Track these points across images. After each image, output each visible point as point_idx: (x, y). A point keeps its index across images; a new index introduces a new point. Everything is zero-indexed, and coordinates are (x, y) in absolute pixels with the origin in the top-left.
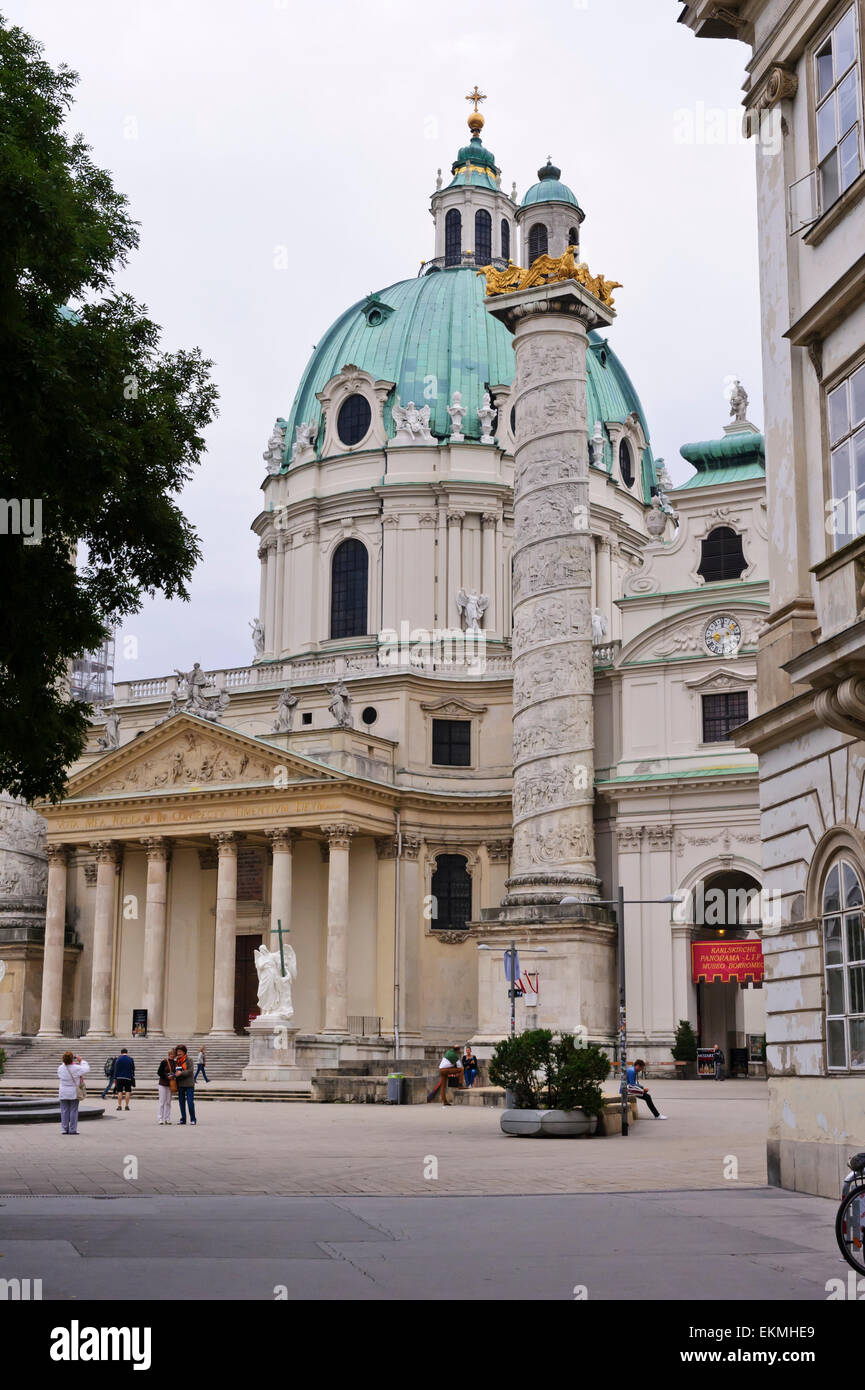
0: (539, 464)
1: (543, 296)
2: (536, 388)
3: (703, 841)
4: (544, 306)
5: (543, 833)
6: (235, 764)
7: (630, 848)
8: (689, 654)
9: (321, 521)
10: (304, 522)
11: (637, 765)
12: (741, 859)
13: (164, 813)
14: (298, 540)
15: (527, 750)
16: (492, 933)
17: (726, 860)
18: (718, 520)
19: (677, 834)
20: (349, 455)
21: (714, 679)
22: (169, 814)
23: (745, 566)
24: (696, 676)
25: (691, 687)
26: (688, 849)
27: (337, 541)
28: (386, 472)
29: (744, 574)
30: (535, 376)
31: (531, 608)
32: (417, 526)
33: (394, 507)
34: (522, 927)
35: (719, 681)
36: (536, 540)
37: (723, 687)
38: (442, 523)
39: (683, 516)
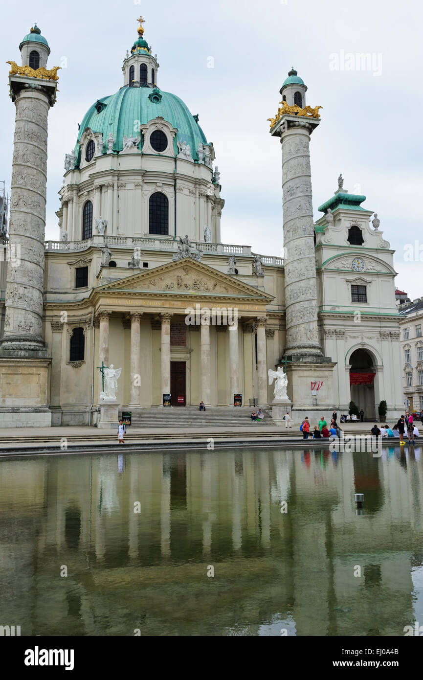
0: (305, 186)
1: (308, 121)
2: (302, 156)
3: (354, 337)
4: (307, 125)
5: (311, 328)
6: (210, 284)
7: (329, 337)
8: (347, 269)
9: (145, 181)
10: (134, 179)
11: (331, 307)
12: (368, 345)
13: (172, 302)
14: (128, 186)
15: (304, 296)
16: (299, 366)
17: (363, 345)
18: (355, 223)
19: (345, 334)
20: (156, 155)
21: (357, 280)
22: (176, 303)
23: (364, 242)
24: (351, 277)
25: (347, 281)
26: (349, 340)
27: (153, 191)
28: (176, 168)
29: (363, 244)
30: (301, 151)
31: (303, 241)
32: (188, 194)
33: (181, 184)
34: (312, 364)
35: (358, 281)
36: (306, 215)
37: (359, 283)
38: (197, 195)
39: (343, 219)
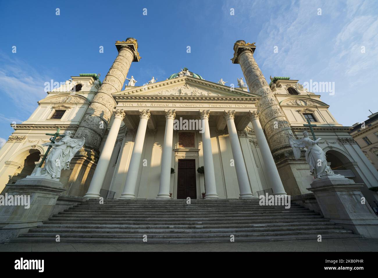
1: (250, 47)
2: (251, 58)
8: (295, 105)
12: (334, 148)
15: (276, 114)
17: (331, 147)
21: (305, 110)
23: (299, 93)
25: (299, 111)
31: (265, 88)
36: (262, 77)
37: (308, 112)
39: (282, 85)
